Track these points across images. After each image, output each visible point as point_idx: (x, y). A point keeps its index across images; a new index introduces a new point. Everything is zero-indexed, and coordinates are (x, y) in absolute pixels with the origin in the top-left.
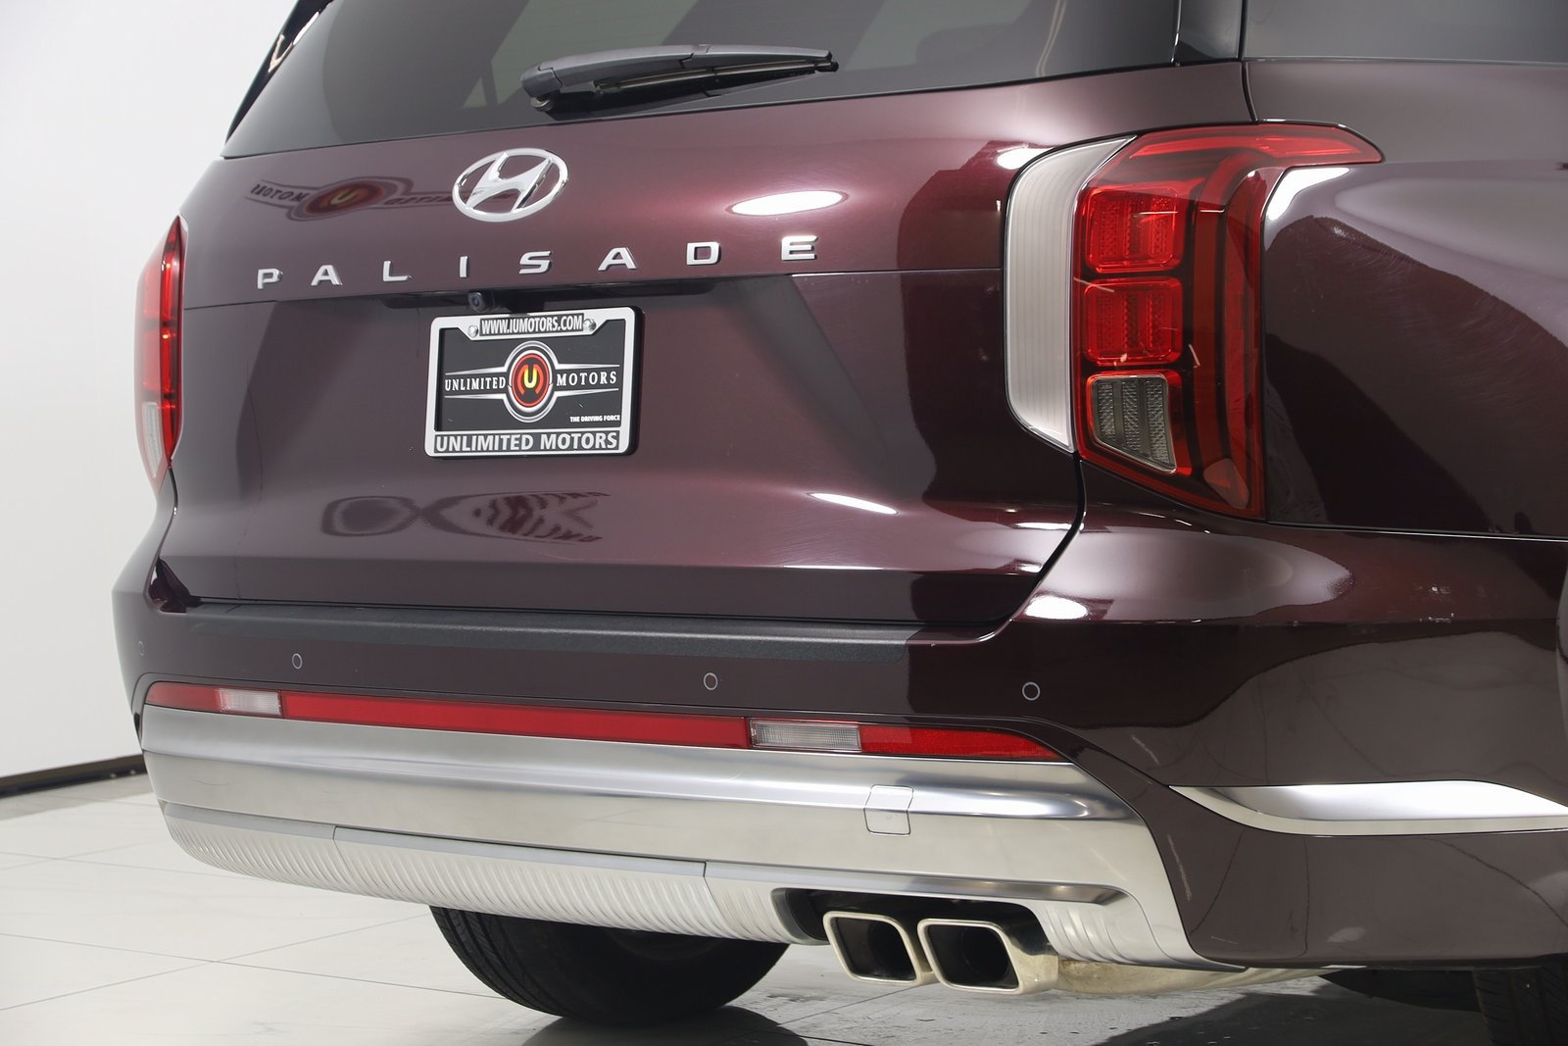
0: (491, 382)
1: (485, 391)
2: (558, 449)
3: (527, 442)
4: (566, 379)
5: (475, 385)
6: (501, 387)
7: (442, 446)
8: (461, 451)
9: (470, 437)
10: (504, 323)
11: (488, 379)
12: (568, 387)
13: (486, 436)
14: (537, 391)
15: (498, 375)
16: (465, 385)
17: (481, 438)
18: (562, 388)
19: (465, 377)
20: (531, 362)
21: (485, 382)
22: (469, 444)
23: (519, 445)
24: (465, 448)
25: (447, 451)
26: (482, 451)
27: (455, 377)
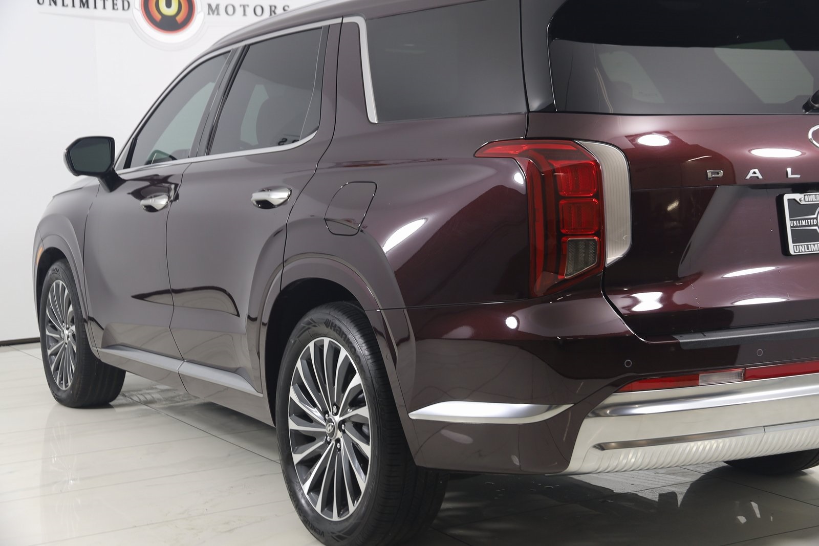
0: (810, 222)
1: (808, 226)
5: (804, 223)
6: (815, 224)
7: (797, 250)
8: (805, 252)
9: (807, 245)
10: (814, 196)
11: (809, 221)
13: (814, 245)
15: (813, 219)
16: (799, 223)
17: (812, 246)
19: (799, 220)
21: (808, 222)
22: (808, 249)
24: (806, 250)
25: (799, 252)
26: (814, 251)
27: (795, 220)
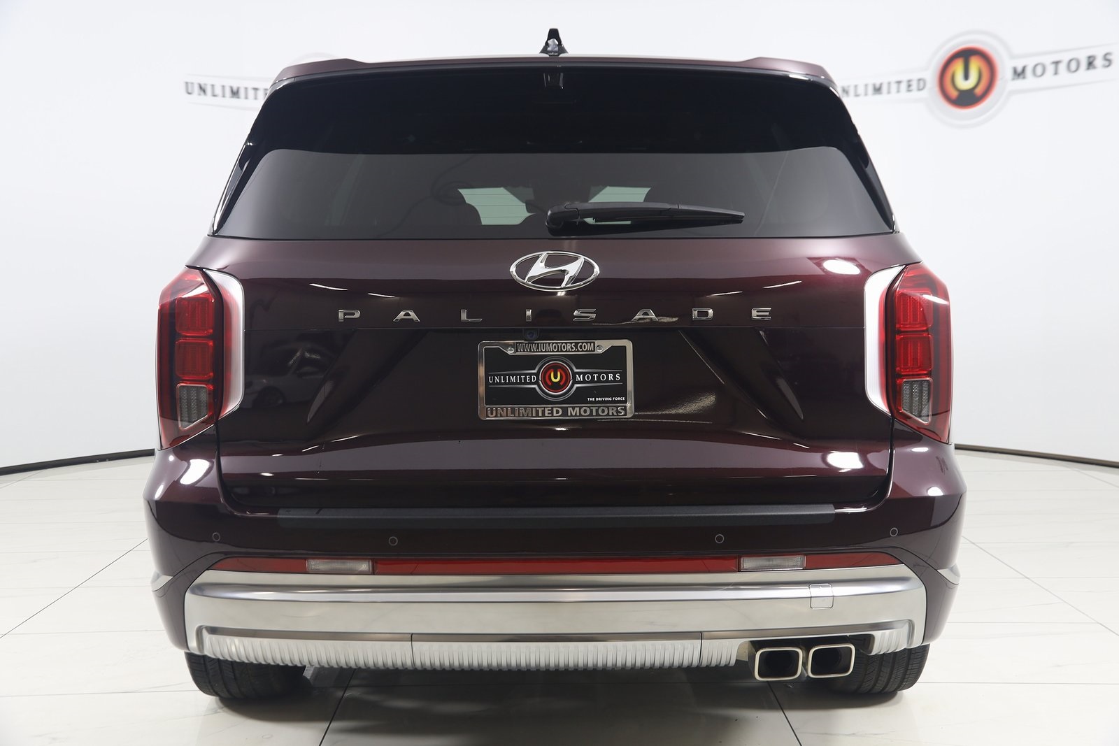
0: (525, 378)
1: (521, 383)
2: (581, 415)
3: (558, 412)
4: (581, 378)
5: (513, 380)
6: (533, 381)
7: (492, 414)
8: (507, 417)
9: (513, 409)
10: (535, 346)
11: (523, 377)
12: (584, 382)
13: (525, 408)
14: (561, 384)
15: (530, 374)
16: (504, 379)
17: (522, 409)
18: (579, 382)
19: (504, 375)
20: (555, 368)
21: (521, 378)
22: (513, 413)
23: (552, 413)
24: (510, 415)
25: (496, 417)
26: (522, 417)
27: (496, 375)
